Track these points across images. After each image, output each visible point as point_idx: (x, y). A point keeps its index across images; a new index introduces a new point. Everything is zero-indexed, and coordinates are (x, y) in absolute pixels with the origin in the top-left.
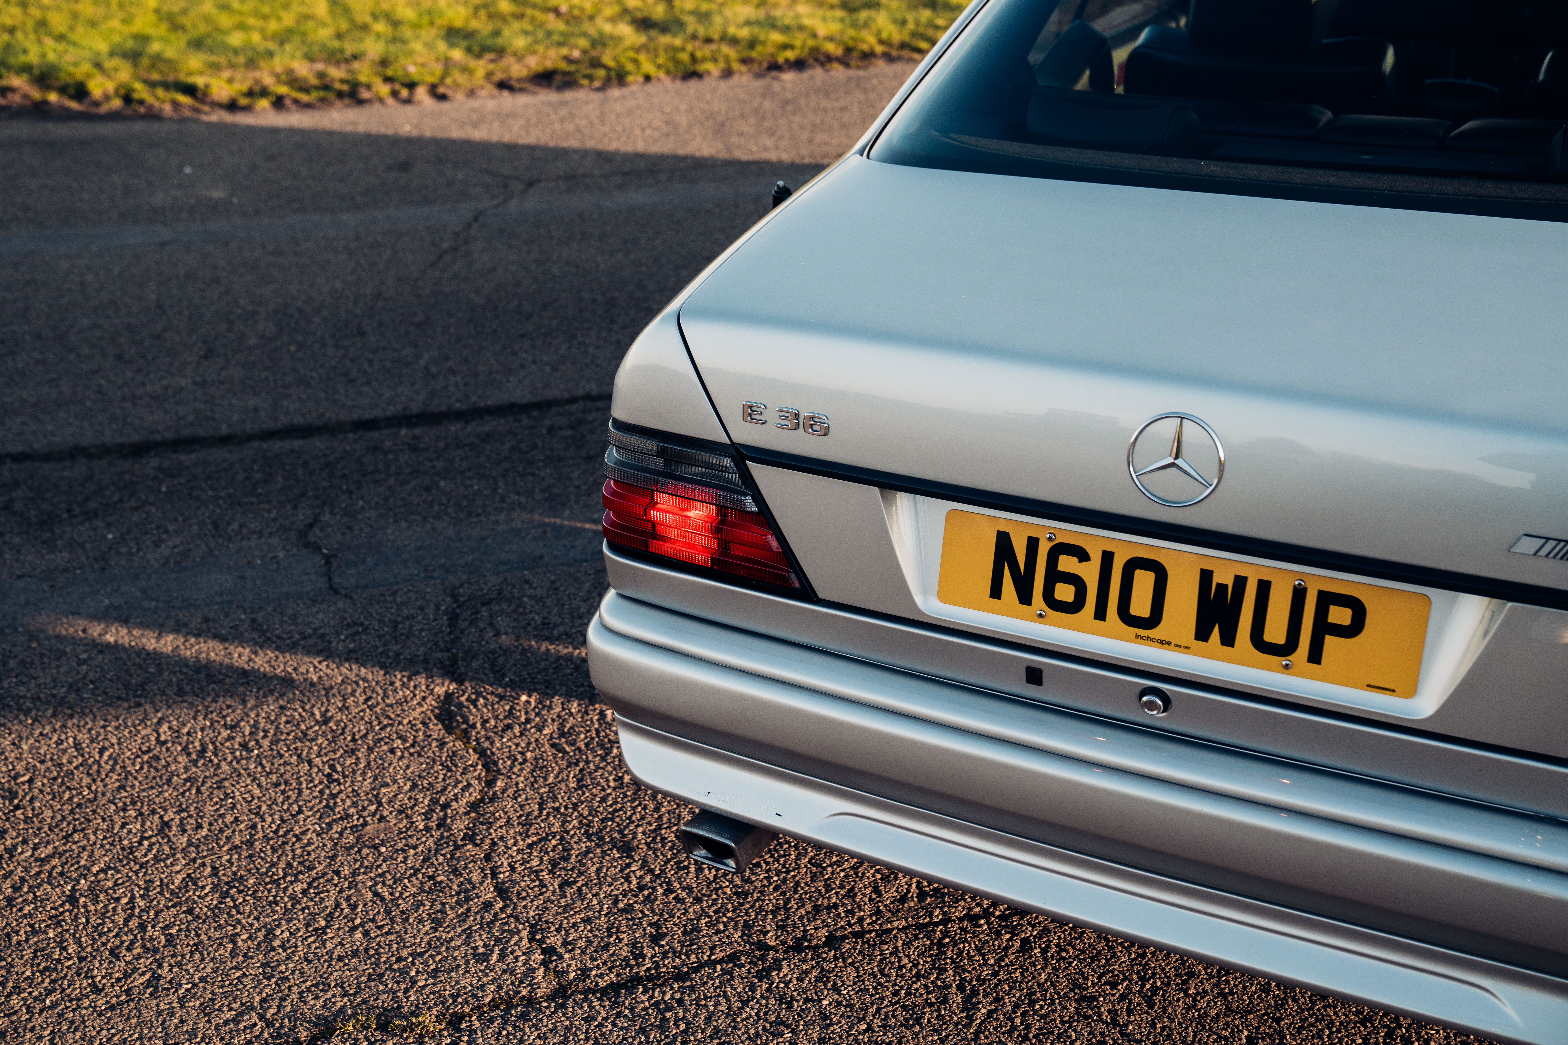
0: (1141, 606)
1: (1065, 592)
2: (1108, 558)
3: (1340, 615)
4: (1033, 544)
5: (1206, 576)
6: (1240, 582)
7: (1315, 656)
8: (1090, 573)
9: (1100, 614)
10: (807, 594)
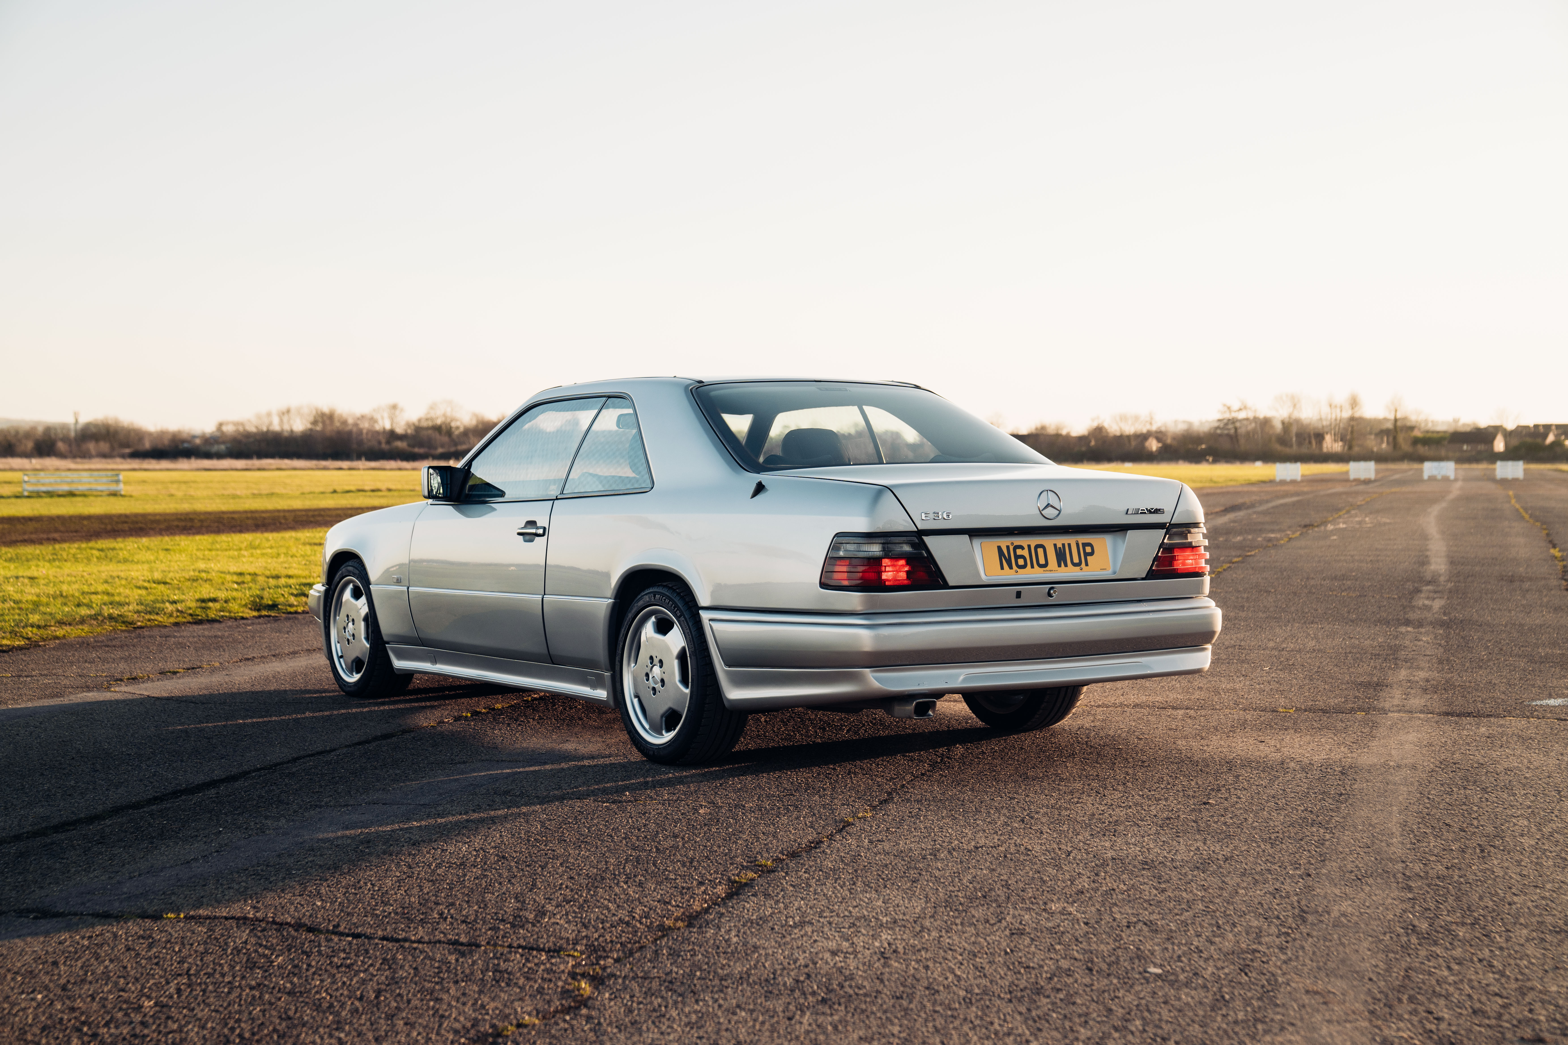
0: (1042, 561)
1: (1021, 562)
2: (1029, 546)
3: (1088, 549)
4: (1008, 547)
5: (1055, 545)
6: (1063, 545)
7: (1087, 565)
8: (1025, 553)
9: (1032, 567)
10: (946, 586)
